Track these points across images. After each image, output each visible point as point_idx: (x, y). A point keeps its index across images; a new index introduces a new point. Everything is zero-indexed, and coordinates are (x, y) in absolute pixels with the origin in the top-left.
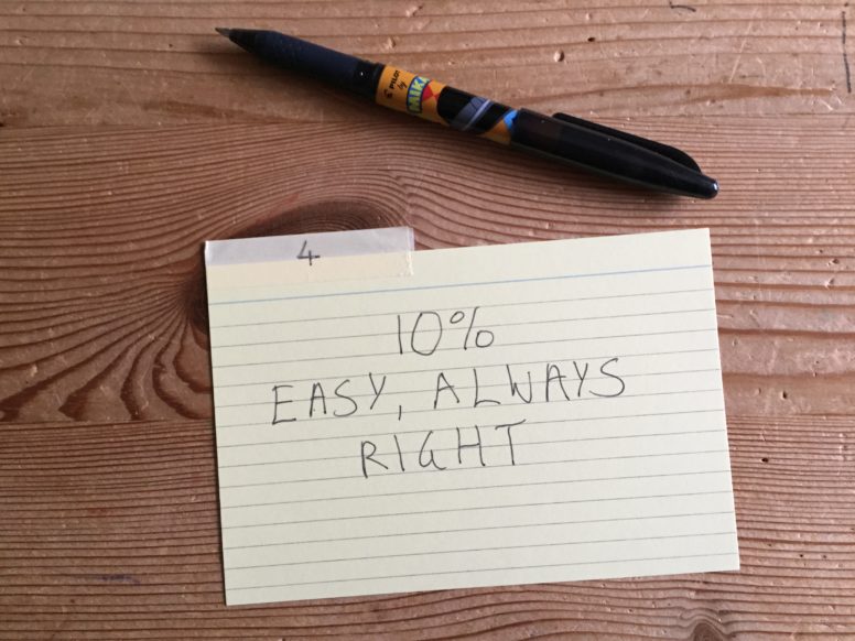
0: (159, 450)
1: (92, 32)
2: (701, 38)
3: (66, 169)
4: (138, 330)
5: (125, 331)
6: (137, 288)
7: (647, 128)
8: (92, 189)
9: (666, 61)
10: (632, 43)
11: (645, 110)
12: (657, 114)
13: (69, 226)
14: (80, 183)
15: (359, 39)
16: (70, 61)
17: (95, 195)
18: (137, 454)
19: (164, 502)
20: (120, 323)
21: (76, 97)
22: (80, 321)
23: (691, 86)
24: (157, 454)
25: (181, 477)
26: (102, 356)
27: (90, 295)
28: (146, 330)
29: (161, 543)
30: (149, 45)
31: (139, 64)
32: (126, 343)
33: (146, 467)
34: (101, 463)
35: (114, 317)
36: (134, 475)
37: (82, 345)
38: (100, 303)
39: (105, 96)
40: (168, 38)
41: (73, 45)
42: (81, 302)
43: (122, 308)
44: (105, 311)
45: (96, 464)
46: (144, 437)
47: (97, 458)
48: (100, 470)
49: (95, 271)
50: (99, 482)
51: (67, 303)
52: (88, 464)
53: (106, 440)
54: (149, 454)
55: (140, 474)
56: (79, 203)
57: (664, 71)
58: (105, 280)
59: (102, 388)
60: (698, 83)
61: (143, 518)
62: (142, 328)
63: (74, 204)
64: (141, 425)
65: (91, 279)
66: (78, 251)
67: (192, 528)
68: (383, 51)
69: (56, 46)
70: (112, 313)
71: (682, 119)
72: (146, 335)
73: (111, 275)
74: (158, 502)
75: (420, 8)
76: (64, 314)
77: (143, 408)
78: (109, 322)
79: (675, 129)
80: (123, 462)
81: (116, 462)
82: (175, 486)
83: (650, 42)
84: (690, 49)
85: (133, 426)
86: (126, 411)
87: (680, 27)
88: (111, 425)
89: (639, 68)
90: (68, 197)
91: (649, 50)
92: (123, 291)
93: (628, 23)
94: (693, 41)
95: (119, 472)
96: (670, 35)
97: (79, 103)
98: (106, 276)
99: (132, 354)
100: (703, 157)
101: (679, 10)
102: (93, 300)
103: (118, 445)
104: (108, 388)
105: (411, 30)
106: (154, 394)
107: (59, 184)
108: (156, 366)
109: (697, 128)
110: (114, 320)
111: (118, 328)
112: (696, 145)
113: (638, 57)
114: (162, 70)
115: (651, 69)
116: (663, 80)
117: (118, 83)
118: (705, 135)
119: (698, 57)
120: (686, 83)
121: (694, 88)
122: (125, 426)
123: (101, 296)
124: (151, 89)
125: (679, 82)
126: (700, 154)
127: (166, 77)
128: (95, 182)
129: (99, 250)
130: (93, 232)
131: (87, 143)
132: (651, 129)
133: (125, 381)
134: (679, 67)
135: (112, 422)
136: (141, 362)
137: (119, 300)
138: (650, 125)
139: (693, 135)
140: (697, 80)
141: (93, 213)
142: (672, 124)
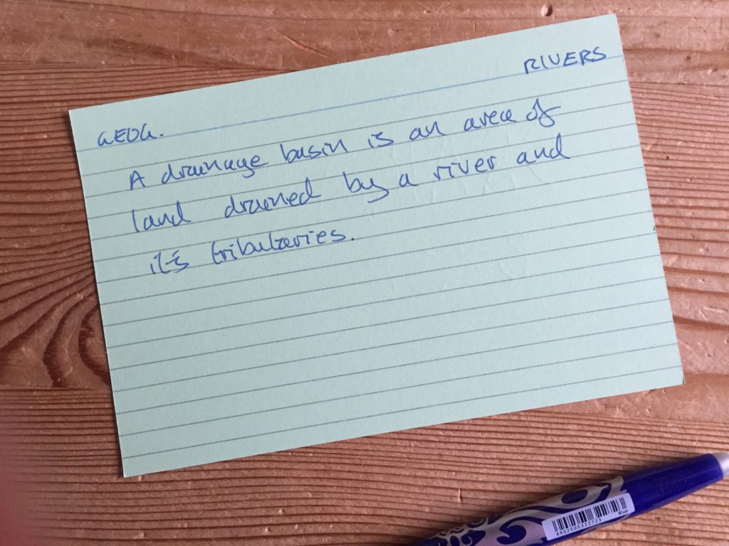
0: (81, 422)
4: (66, 288)
5: (51, 289)
6: (68, 241)
8: (26, 131)
9: (665, 22)
11: (640, 75)
12: (654, 81)
14: (14, 124)
17: (30, 137)
18: (57, 425)
19: (84, 479)
20: (50, 279)
21: (16, 31)
22: (4, 274)
23: (692, 52)
24: (78, 425)
25: (103, 453)
26: (26, 315)
27: (17, 246)
28: (74, 289)
29: (77, 525)
32: (52, 301)
33: (66, 440)
34: (18, 432)
35: (41, 272)
37: (4, 301)
38: (27, 256)
39: (47, 30)
42: (7, 253)
43: (51, 263)
44: (32, 265)
46: (66, 407)
47: (14, 426)
48: (17, 439)
49: (24, 220)
50: (14, 453)
53: (24, 407)
54: (70, 426)
56: (12, 145)
57: (663, 35)
58: (33, 231)
59: (23, 349)
60: (701, 48)
61: (59, 495)
62: (71, 285)
63: (7, 146)
64: (63, 393)
65: (19, 229)
66: (7, 197)
67: (112, 510)
70: (40, 268)
71: (680, 88)
72: (75, 294)
73: (40, 226)
74: (76, 479)
77: (66, 374)
78: (35, 277)
79: (673, 98)
82: (95, 463)
84: (692, 10)
85: (55, 394)
86: (48, 376)
88: (31, 390)
89: (635, 27)
91: (647, 9)
92: (53, 244)
95: (37, 444)
97: (18, 37)
98: (34, 226)
99: (57, 315)
100: (702, 131)
102: (19, 253)
103: (38, 413)
104: (30, 349)
106: (79, 359)
108: (83, 329)
109: (697, 98)
110: (41, 276)
111: (45, 285)
112: (695, 117)
113: (633, 16)
114: (110, 5)
115: (648, 31)
116: (661, 43)
117: (62, 17)
118: (705, 107)
119: (700, 20)
120: (686, 48)
121: (694, 54)
122: (45, 393)
123: (28, 249)
124: (97, 25)
125: (678, 47)
126: (698, 128)
127: (113, 12)
128: (31, 123)
129: (30, 198)
130: (24, 178)
131: (25, 80)
132: (646, 96)
133: (48, 342)
134: (679, 31)
135: (32, 388)
136: (68, 323)
137: (48, 254)
138: (645, 91)
139: (693, 106)
140: (699, 45)
141: (25, 157)
142: (669, 93)
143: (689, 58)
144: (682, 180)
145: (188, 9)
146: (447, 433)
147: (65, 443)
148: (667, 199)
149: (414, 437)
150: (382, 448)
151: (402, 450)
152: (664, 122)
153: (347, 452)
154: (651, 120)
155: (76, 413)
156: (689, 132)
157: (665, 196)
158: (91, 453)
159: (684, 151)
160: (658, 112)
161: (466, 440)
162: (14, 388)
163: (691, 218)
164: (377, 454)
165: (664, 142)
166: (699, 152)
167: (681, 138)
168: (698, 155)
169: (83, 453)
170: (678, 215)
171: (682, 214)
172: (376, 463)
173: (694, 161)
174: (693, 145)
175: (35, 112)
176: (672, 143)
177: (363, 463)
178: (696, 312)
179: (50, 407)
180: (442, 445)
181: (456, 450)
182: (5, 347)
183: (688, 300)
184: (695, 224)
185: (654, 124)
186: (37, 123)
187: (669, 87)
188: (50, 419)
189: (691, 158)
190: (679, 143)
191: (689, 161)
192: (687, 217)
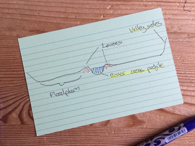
0: (29, 133)
1: (16, 9)
2: (192, 20)
3: (5, 48)
4: (24, 97)
5: (20, 97)
6: (25, 84)
7: (176, 45)
8: (13, 55)
9: (182, 25)
10: (173, 20)
11: (176, 39)
12: (180, 41)
13: (6, 65)
14: (10, 53)
15: (94, 15)
16: (9, 17)
17: (14, 56)
18: (22, 134)
20: (20, 95)
21: (10, 27)
22: (7, 93)
23: (189, 33)
24: (28, 134)
25: (35, 142)
26: (13, 104)
27: (11, 86)
30: (32, 13)
31: (29, 19)
32: (21, 101)
33: (25, 138)
34: (12, 136)
35: (17, 93)
36: (21, 140)
37: (7, 101)
38: (14, 89)
39: (18, 27)
40: (37, 11)
41: (10, 12)
42: (8, 88)
43: (20, 90)
44: (15, 91)
45: (10, 137)
46: (25, 129)
47: (10, 135)
48: (11, 138)
49: (13, 79)
50: (11, 142)
51: (4, 88)
52: (8, 137)
53: (13, 130)
54: (26, 134)
55: (23, 140)
56: (9, 59)
57: (182, 29)
58: (15, 82)
59: (13, 114)
60: (191, 32)
62: (26, 96)
63: (8, 59)
64: (24, 126)
65: (11, 81)
66: (8, 73)
68: (100, 18)
69: (5, 12)
70: (17, 92)
71: (187, 43)
73: (17, 80)
75: (112, 6)
76: (3, 91)
77: (25, 120)
78: (16, 94)
79: (185, 45)
80: (18, 136)
81: (16, 136)
82: (33, 145)
83: (178, 20)
84: (189, 22)
85: (21, 126)
86: (20, 121)
87: (187, 16)
88: (15, 125)
89: (175, 27)
90: (6, 57)
91: (178, 22)
92: (21, 85)
93: (172, 14)
94: (190, 20)
95: (17, 139)
96: (184, 18)
97: (10, 29)
98: (15, 80)
99: (22, 104)
100: (192, 54)
101: (186, 11)
102: (11, 88)
103: (17, 131)
104: (15, 114)
105: (109, 13)
106: (28, 116)
107: (3, 53)
108: (29, 108)
109: (191, 45)
110: (17, 94)
111: (18, 96)
112: (191, 50)
113: (174, 24)
114: (36, 21)
115: (178, 28)
116: (181, 31)
117: (22, 24)
118: (193, 48)
119: (191, 25)
120: (188, 32)
121: (190, 34)
122: (19, 126)
123: (14, 87)
124: (32, 26)
125: (186, 32)
126: (191, 53)
127: (37, 23)
128: (14, 53)
129: (14, 73)
130: (12, 67)
131: (12, 41)
132: (178, 45)
133: (19, 112)
134: (186, 28)
135: (15, 124)
136: (25, 107)
137: (19, 88)
138: (178, 44)
139: (190, 47)
140: (191, 31)
141: (13, 62)
142: (184, 44)
143: (189, 35)
144: (188, 67)
145: (57, 22)
146: (128, 135)
147: (24, 139)
148: (184, 72)
149: (119, 136)
150: (110, 139)
151: (116, 139)
152: (182, 51)
153: (101, 140)
154: (179, 51)
155: (27, 131)
156: (189, 54)
157: (183, 71)
158: (32, 142)
159: (188, 59)
160: (181, 49)
161: (133, 136)
162: (10, 124)
163: (190, 77)
164: (109, 141)
165: (183, 57)
166: (192, 59)
167: (187, 56)
168: (191, 60)
169: (30, 142)
170: (187, 76)
171: (188, 76)
172: (109, 143)
173: (190, 62)
174: (190, 58)
175: (15, 49)
176: (185, 57)
177: (105, 143)
178: (192, 101)
179: (20, 129)
180: (126, 138)
181: (130, 139)
182: (8, 113)
183: (190, 98)
184: (191, 78)
185: (180, 52)
186: (16, 52)
187: (184, 42)
188: (20, 133)
189: (190, 61)
190: (187, 57)
191: (189, 62)
192: (189, 77)
